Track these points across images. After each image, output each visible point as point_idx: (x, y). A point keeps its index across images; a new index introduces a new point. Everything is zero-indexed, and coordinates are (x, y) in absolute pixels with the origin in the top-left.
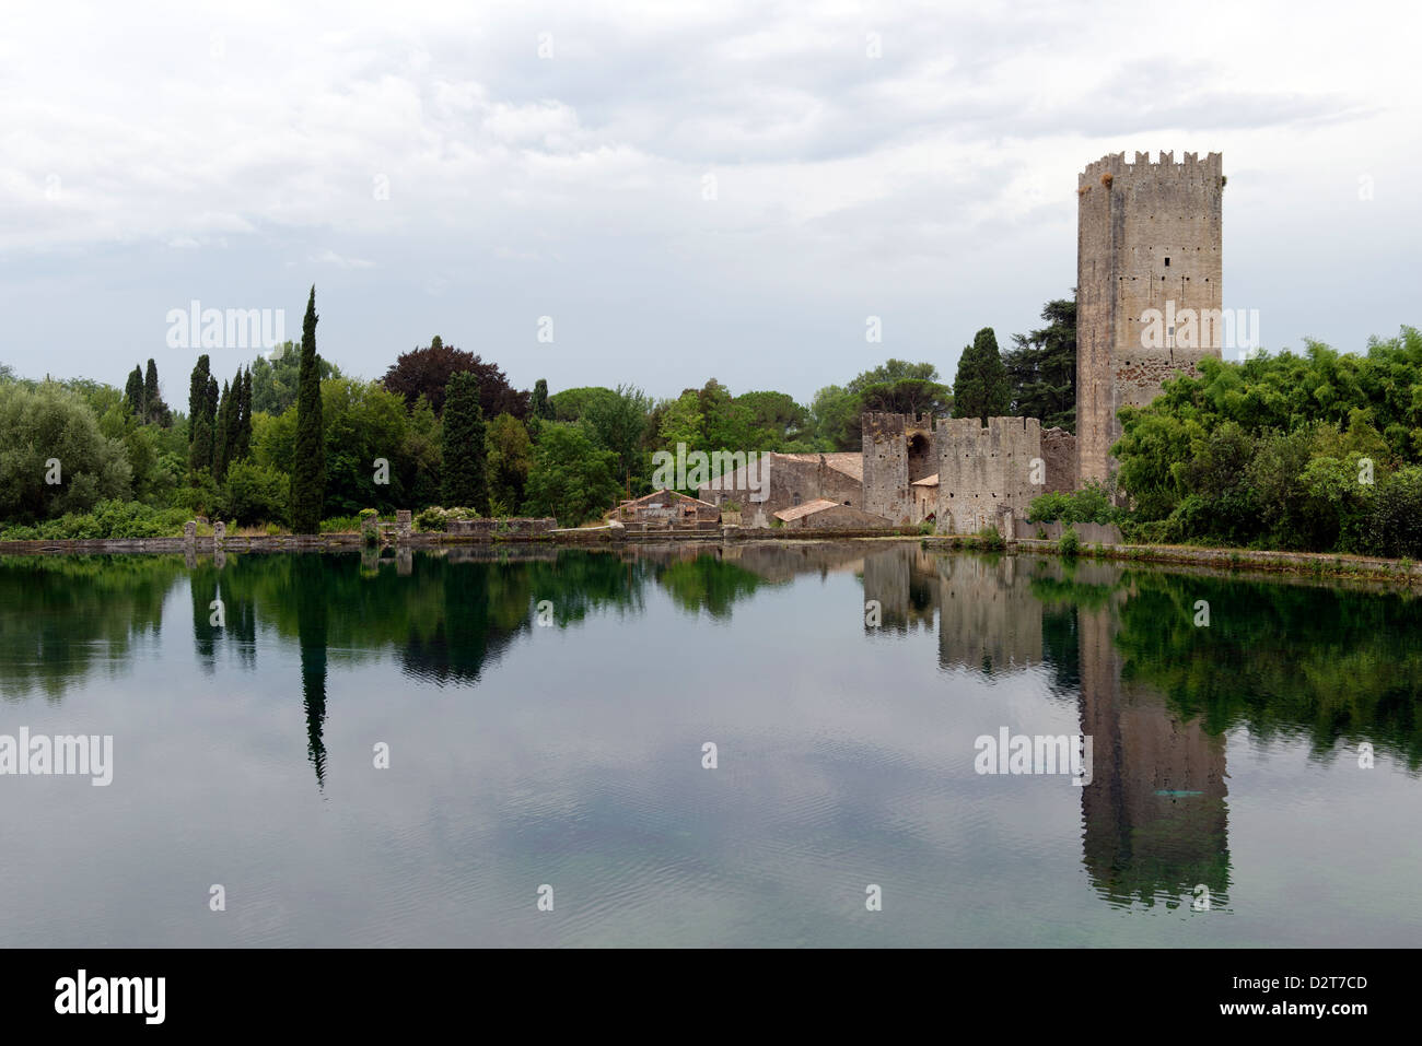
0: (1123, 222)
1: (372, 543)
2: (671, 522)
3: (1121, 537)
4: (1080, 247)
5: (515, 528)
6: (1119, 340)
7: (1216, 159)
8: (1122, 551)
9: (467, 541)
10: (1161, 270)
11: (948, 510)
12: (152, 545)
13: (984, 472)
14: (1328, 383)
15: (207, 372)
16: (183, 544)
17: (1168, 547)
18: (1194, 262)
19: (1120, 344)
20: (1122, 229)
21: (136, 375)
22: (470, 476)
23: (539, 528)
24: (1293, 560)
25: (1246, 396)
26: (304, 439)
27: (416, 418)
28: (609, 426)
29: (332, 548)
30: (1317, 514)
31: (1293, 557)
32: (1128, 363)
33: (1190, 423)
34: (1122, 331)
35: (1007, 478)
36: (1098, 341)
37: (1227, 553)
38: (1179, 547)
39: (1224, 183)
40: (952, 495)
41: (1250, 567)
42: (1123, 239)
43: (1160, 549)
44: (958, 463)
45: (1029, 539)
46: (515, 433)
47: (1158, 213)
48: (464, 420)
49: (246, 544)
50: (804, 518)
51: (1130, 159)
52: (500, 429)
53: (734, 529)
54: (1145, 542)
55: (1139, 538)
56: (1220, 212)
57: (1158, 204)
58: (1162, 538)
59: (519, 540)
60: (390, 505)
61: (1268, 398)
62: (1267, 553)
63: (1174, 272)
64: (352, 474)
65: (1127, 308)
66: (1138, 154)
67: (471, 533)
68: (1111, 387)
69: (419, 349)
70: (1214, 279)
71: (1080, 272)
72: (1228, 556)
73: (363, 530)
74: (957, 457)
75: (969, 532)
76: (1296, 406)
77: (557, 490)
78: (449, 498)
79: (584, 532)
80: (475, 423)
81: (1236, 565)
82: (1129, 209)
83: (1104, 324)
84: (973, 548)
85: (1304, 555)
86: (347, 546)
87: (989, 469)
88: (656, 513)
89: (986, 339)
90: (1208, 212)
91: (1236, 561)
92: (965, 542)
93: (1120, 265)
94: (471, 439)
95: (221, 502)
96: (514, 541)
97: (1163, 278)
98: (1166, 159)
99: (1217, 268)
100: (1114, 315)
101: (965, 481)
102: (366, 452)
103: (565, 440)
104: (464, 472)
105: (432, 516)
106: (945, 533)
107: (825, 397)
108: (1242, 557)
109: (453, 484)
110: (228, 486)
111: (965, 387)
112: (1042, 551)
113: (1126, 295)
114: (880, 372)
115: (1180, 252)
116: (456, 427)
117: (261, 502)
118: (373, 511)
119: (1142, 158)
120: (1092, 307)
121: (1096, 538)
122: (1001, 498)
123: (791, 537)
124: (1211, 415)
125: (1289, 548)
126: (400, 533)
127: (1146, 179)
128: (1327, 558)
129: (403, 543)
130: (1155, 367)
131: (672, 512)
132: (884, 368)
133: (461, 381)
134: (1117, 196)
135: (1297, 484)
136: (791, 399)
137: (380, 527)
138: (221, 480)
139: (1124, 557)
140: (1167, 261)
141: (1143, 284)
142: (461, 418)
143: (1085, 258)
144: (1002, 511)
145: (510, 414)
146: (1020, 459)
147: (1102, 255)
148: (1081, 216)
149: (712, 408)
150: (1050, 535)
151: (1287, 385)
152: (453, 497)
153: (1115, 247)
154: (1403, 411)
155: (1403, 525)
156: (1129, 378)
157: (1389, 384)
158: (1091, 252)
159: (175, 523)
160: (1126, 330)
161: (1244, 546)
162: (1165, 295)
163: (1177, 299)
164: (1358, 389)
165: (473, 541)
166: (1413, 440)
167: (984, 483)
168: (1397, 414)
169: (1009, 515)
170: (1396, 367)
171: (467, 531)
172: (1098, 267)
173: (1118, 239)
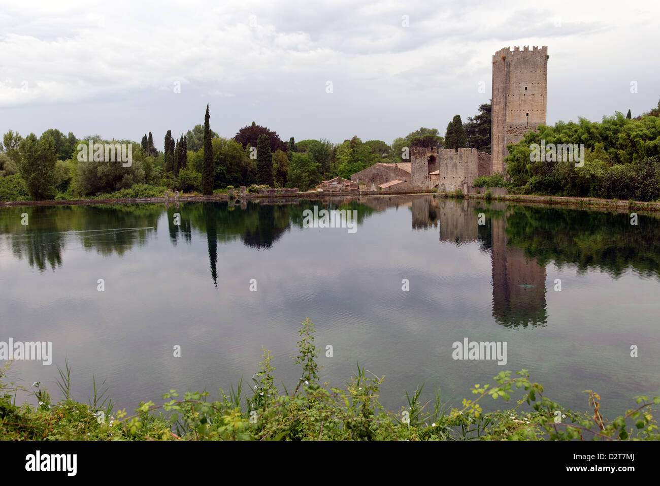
0: (510, 74)
1: (232, 198)
2: (340, 189)
3: (508, 192)
4: (493, 83)
5: (284, 192)
6: (507, 118)
7: (545, 49)
8: (508, 198)
9: (266, 197)
10: (524, 92)
11: (443, 183)
12: (153, 200)
13: (456, 169)
14: (587, 133)
15: (170, 136)
16: (164, 199)
17: (525, 196)
18: (536, 88)
19: (508, 120)
20: (509, 76)
21: (145, 138)
22: (267, 173)
23: (292, 192)
25: (555, 139)
26: (206, 161)
28: (317, 154)
29: (218, 200)
30: (582, 183)
31: (572, 199)
32: (511, 127)
34: (509, 115)
35: (465, 171)
36: (499, 119)
37: (547, 198)
38: (529, 196)
39: (548, 58)
40: (444, 178)
41: (556, 203)
42: (509, 80)
43: (522, 197)
44: (447, 166)
45: (473, 194)
46: (283, 157)
47: (523, 70)
48: (264, 152)
49: (187, 199)
50: (390, 187)
51: (512, 49)
52: (277, 156)
53: (364, 191)
54: (517, 194)
55: (514, 193)
56: (547, 69)
57: (522, 67)
58: (523, 192)
60: (238, 184)
61: (564, 140)
62: (562, 198)
63: (529, 92)
64: (224, 173)
65: (511, 106)
66: (515, 47)
68: (504, 137)
69: (247, 127)
70: (544, 95)
71: (493, 93)
73: (228, 193)
74: (446, 163)
75: (451, 191)
76: (574, 142)
77: (299, 178)
78: (259, 181)
79: (309, 193)
80: (268, 153)
81: (551, 202)
82: (512, 68)
83: (502, 112)
84: (452, 197)
85: (576, 198)
86: (223, 199)
87: (458, 168)
88: (335, 186)
89: (457, 119)
90: (542, 69)
92: (449, 195)
93: (508, 90)
94: (267, 160)
95: (177, 184)
96: (284, 197)
97: (524, 95)
98: (526, 49)
99: (545, 91)
100: (506, 109)
101: (449, 172)
102: (229, 165)
103: (301, 159)
104: (265, 172)
105: (253, 188)
106: (442, 192)
107: (397, 142)
108: (553, 199)
109: (261, 176)
110: (179, 178)
111: (449, 137)
112: (478, 198)
113: (510, 101)
114: (418, 133)
115: (531, 84)
116: (261, 155)
117: (191, 184)
118: (232, 187)
119: (517, 49)
120: (497, 106)
121: (498, 193)
122: (463, 179)
123: (385, 194)
125: (571, 196)
126: (242, 194)
127: (519, 57)
128: (585, 199)
129: (243, 198)
130: (521, 128)
131: (341, 185)
132: (419, 131)
133: (263, 138)
134: (507, 64)
135: (574, 172)
136: (385, 143)
137: (235, 192)
138: (177, 176)
139: (509, 200)
140: (526, 88)
141: (517, 97)
143: (495, 88)
144: (463, 184)
145: (280, 150)
146: (470, 164)
147: (501, 87)
148: (493, 72)
149: (355, 147)
150: (481, 192)
151: (571, 134)
152: (261, 181)
153: (506, 83)
154: (615, 144)
155: (614, 186)
156: (511, 133)
157: (610, 133)
158: (497, 85)
159: (161, 192)
160: (510, 115)
161: (554, 195)
162: (525, 101)
163: (530, 103)
164: (598, 136)
165: (269, 197)
166: (619, 154)
167: (456, 173)
168: (613, 145)
169: (466, 185)
170: (613, 127)
171: (267, 193)
172: (500, 91)
173: (507, 80)
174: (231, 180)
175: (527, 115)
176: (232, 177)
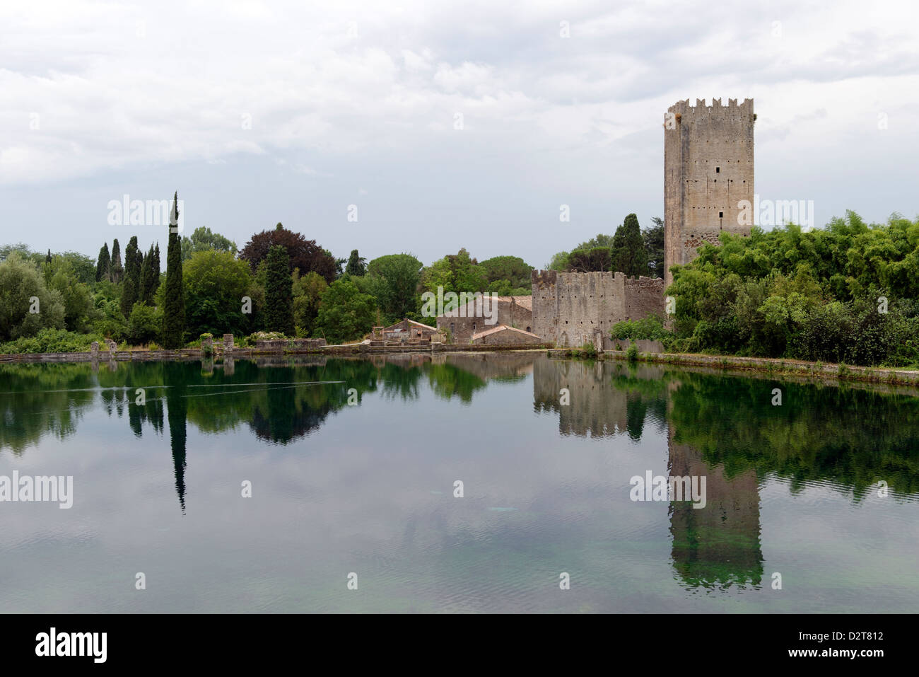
0: (689, 145)
1: (208, 355)
2: (403, 341)
3: (663, 348)
4: (665, 161)
5: (300, 345)
6: (686, 221)
7: (749, 103)
8: (662, 358)
9: (268, 353)
10: (714, 175)
11: (564, 332)
12: (71, 357)
13: (585, 306)
14: (794, 248)
15: (136, 247)
16: (90, 356)
17: (688, 355)
18: (736, 170)
19: (687, 224)
20: (688, 149)
21: (105, 249)
22: (282, 312)
23: (315, 345)
24: (757, 363)
25: (744, 257)
26: (170, 290)
27: (258, 275)
28: (395, 279)
29: (183, 358)
30: (771, 333)
31: (758, 361)
32: (692, 236)
33: (709, 275)
34: (689, 215)
35: (600, 311)
36: (675, 222)
37: (721, 359)
38: (696, 355)
39: (755, 119)
40: (567, 322)
41: (733, 367)
42: (689, 156)
43: (684, 356)
44: (570, 302)
45: (612, 351)
46: (318, 285)
47: (711, 139)
48: (278, 276)
49: (129, 357)
50: (484, 338)
51: (693, 104)
52: (309, 282)
53: (438, 345)
54: (678, 351)
55: (675, 350)
56: (753, 138)
57: (711, 133)
58: (687, 349)
59: (301, 353)
60: (239, 331)
61: (757, 259)
62: (743, 358)
63: (722, 177)
64: (214, 312)
65: (692, 200)
66: (698, 100)
67: (271, 348)
68: (682, 252)
69: (265, 232)
70: (749, 181)
71: (665, 177)
72: (721, 361)
73: (202, 347)
74: (569, 298)
75: (577, 346)
76: (776, 263)
77: (336, 321)
78: (269, 327)
79: (342, 347)
80: (285, 278)
81: (726, 367)
82: (693, 136)
83: (678, 211)
84: (578, 356)
85: (765, 360)
86: (194, 357)
87: (589, 305)
88: (396, 335)
89: (632, 221)
90: (744, 138)
91: (725, 363)
92: (574, 352)
93: (687, 173)
94: (283, 289)
95: (127, 330)
96: (298, 353)
97: (715, 181)
98: (717, 103)
99: (750, 174)
100: (683, 205)
101: (574, 313)
102: (223, 297)
103: (341, 289)
104: (279, 309)
105: (255, 337)
106: (562, 347)
107: (557, 259)
108: (729, 361)
109: (271, 317)
110: (131, 319)
111: (618, 252)
112: (618, 358)
113: (690, 192)
115: (725, 163)
116: (274, 281)
117: (151, 330)
118: (209, 335)
119: (701, 103)
120: (672, 200)
121: (649, 350)
122: (596, 324)
123: (474, 350)
124: (723, 269)
125: (757, 355)
126: (226, 348)
127: (704, 116)
128: (777, 361)
129: (228, 355)
130: (710, 238)
131: (407, 334)
132: (595, 240)
133: (276, 252)
134: (685, 128)
135: (759, 314)
136: (523, 261)
137: (215, 345)
138: (127, 317)
139: (662, 362)
140: (718, 170)
141: (702, 185)
142: (276, 275)
143: (668, 169)
144: (596, 331)
145: (315, 272)
146: (609, 299)
147: (676, 166)
148: (666, 141)
149: (458, 268)
150: (623, 348)
151: (771, 248)
152: (271, 326)
153: (684, 161)
154: (844, 266)
155: (819, 339)
156: (693, 246)
157: (834, 248)
158: (671, 163)
159: (88, 343)
160: (691, 215)
161: (734, 354)
162: (716, 191)
163: (724, 194)
164: (814, 252)
165: (273, 353)
166: (848, 284)
167: (586, 315)
168: (840, 268)
169: (599, 335)
170: (840, 237)
171: (269, 347)
172: (675, 174)
173: (685, 156)
174: (227, 323)
175: (721, 215)
176: (227, 318)
